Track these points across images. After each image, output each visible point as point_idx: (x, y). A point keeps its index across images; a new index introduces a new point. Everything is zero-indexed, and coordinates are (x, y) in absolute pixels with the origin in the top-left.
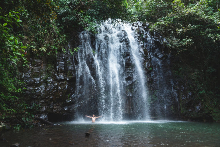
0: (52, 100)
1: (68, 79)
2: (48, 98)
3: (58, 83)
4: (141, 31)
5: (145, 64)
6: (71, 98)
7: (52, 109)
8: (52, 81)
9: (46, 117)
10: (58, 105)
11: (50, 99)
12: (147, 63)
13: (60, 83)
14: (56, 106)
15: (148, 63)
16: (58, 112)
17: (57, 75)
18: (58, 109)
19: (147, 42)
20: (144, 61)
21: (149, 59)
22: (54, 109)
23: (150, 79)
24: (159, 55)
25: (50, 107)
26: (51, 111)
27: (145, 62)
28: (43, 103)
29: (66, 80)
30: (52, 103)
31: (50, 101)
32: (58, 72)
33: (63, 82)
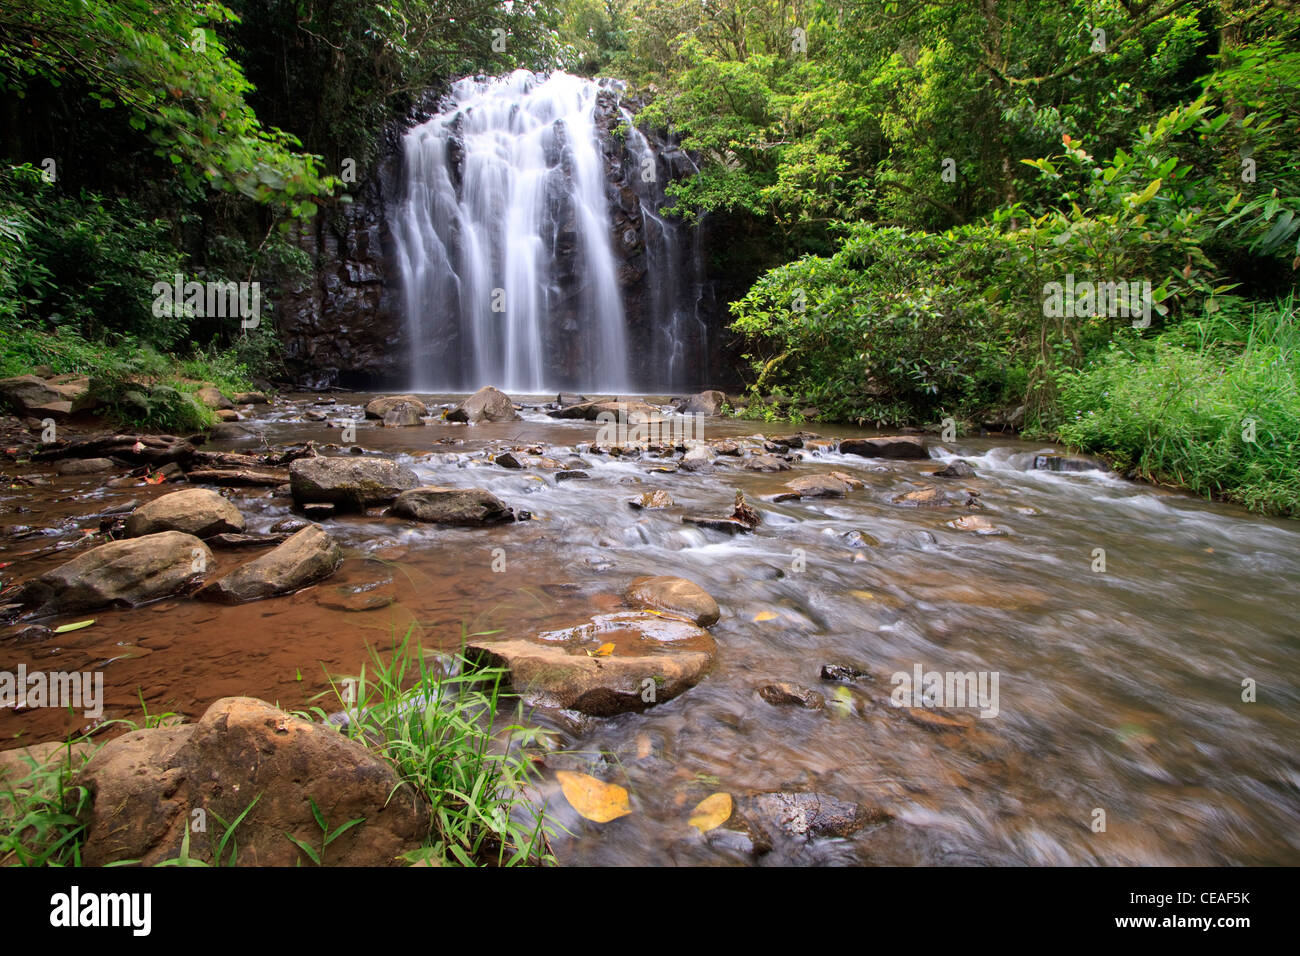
0: (344, 337)
1: (384, 282)
2: (332, 333)
3: (358, 292)
5: (622, 237)
6: (397, 335)
7: (350, 360)
8: (341, 286)
9: (334, 378)
10: (365, 352)
11: (340, 335)
12: (627, 233)
13: (363, 293)
14: (361, 352)
15: (631, 234)
16: (368, 370)
17: (353, 269)
18: (366, 361)
20: (617, 226)
21: (633, 222)
22: (355, 362)
25: (342, 355)
26: (347, 366)
27: (620, 230)
28: (321, 344)
29: (380, 282)
30: (347, 343)
31: (340, 338)
32: (354, 261)
33: (370, 290)
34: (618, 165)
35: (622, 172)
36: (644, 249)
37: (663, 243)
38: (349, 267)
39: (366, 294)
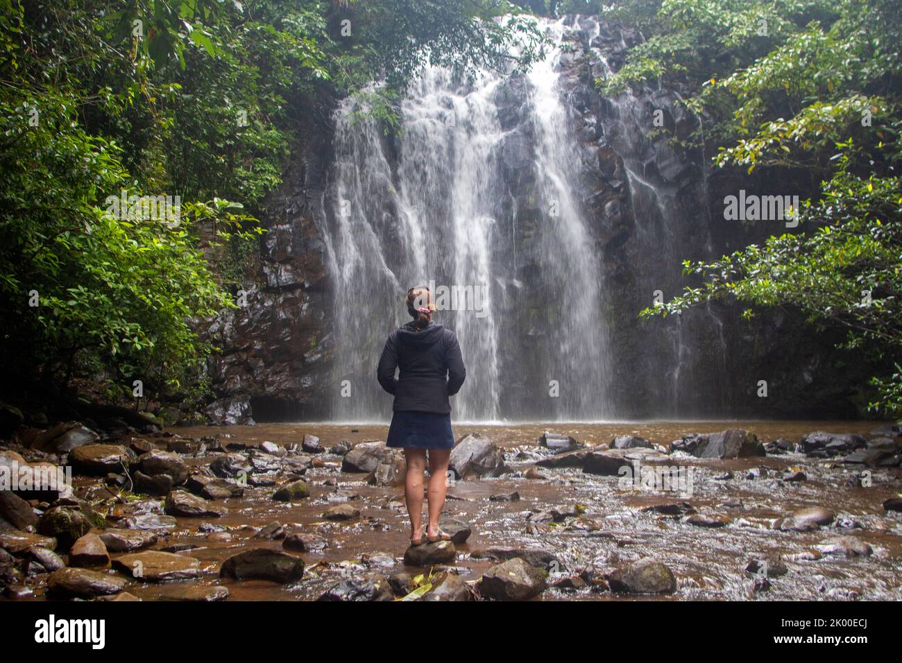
0: (258, 355)
1: (307, 285)
2: (245, 350)
3: (275, 300)
4: (593, 69)
5: (602, 209)
6: (320, 348)
7: (263, 383)
8: (257, 293)
9: (246, 406)
10: (280, 372)
11: (253, 352)
12: (609, 204)
13: (281, 300)
14: (275, 373)
15: (614, 205)
16: (281, 395)
17: (272, 272)
18: (280, 383)
19: (618, 117)
20: (596, 197)
21: (617, 190)
22: (269, 386)
23: (619, 267)
24: (664, 168)
25: (255, 378)
26: (260, 390)
27: (599, 202)
28: (232, 364)
29: (302, 286)
30: (261, 363)
31: (255, 357)
32: (272, 261)
33: (290, 296)
34: (593, 120)
35: (599, 128)
36: (632, 225)
37: (658, 217)
38: (266, 270)
39: (285, 300)
